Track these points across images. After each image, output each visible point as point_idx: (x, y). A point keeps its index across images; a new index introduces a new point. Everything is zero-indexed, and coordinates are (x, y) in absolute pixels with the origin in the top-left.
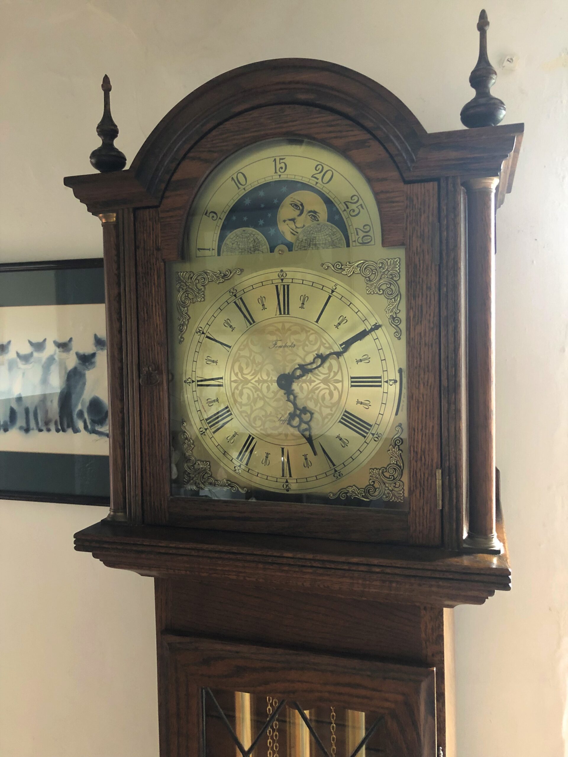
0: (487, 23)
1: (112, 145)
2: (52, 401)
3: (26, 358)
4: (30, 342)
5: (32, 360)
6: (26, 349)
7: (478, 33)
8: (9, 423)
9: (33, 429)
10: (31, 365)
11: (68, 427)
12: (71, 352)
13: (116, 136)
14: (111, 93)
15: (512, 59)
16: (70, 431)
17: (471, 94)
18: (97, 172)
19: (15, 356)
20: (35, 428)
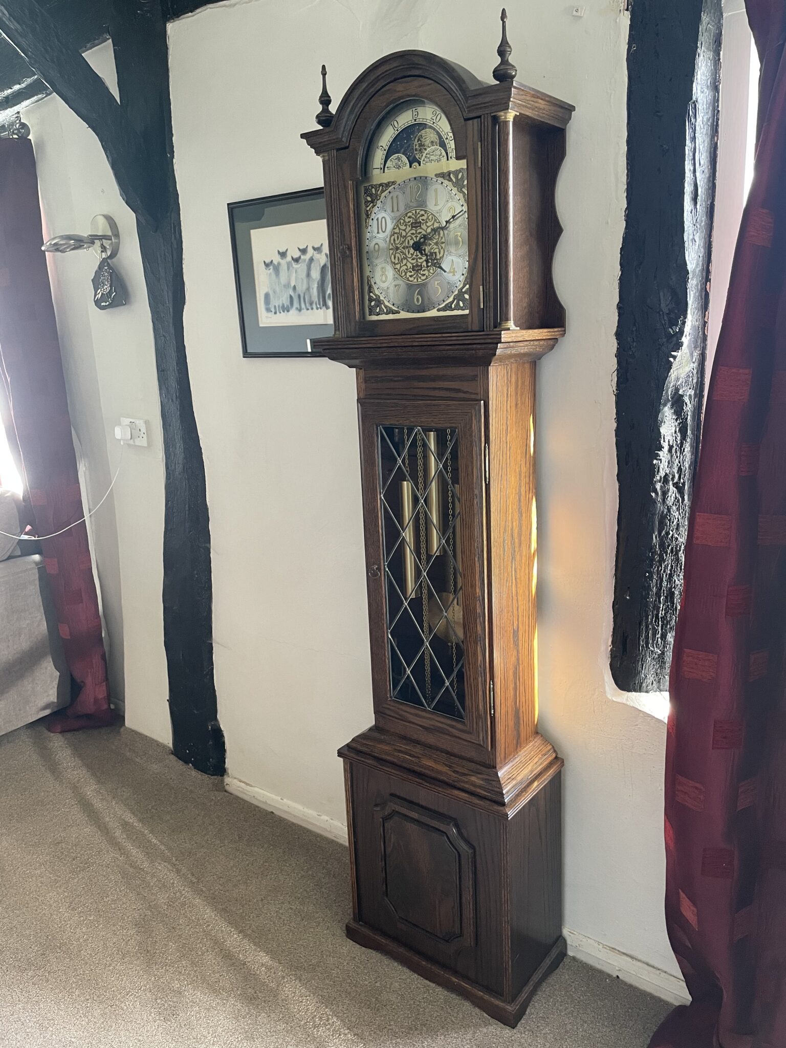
0: (506, 17)
1: (328, 109)
2: (313, 289)
3: (297, 260)
4: (299, 248)
5: (300, 261)
6: (297, 254)
7: (502, 22)
8: (290, 306)
9: (303, 309)
10: (300, 265)
11: (323, 306)
12: (322, 254)
13: (330, 103)
14: (326, 76)
15: (578, 10)
16: (324, 308)
17: (499, 60)
18: (322, 128)
19: (290, 259)
20: (304, 308)
